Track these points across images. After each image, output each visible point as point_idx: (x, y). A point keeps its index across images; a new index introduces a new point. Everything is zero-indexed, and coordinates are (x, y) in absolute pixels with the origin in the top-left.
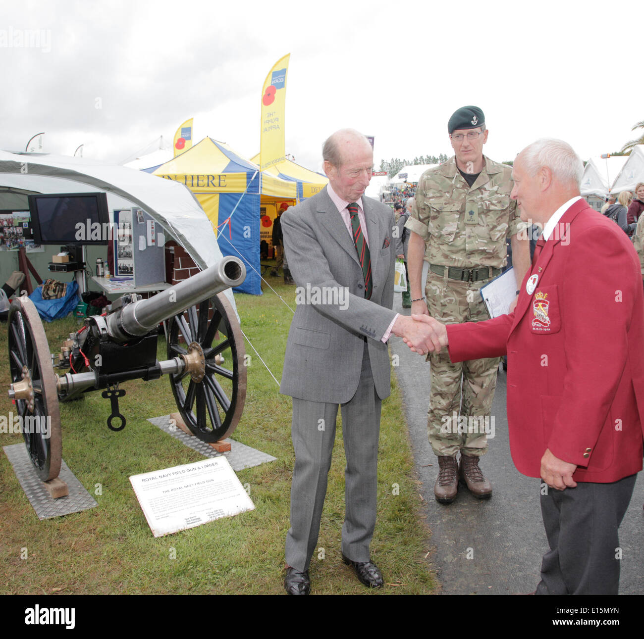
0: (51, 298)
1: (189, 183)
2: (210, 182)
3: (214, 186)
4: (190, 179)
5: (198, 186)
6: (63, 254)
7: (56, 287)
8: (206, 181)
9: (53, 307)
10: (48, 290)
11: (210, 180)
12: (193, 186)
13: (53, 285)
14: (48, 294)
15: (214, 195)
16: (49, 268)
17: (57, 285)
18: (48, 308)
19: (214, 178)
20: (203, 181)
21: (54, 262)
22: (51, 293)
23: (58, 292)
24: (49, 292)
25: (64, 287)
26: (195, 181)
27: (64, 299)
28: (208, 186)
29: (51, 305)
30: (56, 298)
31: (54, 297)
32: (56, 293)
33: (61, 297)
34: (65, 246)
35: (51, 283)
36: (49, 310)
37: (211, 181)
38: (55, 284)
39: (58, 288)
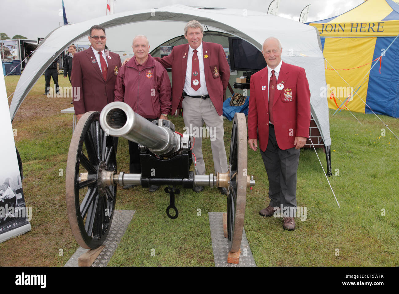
0: (235, 105)
1: (354, 29)
2: (370, 28)
3: (374, 31)
4: (355, 26)
5: (361, 31)
6: (243, 77)
7: (239, 98)
8: (367, 28)
9: (233, 111)
10: (234, 100)
11: (371, 26)
12: (356, 31)
13: (237, 98)
14: (233, 103)
15: (373, 38)
16: (234, 86)
17: (240, 97)
18: (230, 112)
19: (374, 25)
20: (365, 27)
21: (237, 82)
22: (235, 102)
23: (240, 102)
24: (234, 101)
25: (245, 99)
26: (359, 28)
27: (242, 107)
28: (369, 31)
29: (232, 110)
30: (238, 106)
31: (237, 105)
32: (239, 102)
33: (241, 105)
34: (246, 72)
35: (237, 96)
36: (231, 113)
37: (372, 28)
38: (239, 97)
39: (240, 99)
